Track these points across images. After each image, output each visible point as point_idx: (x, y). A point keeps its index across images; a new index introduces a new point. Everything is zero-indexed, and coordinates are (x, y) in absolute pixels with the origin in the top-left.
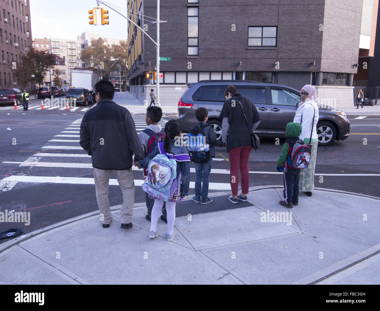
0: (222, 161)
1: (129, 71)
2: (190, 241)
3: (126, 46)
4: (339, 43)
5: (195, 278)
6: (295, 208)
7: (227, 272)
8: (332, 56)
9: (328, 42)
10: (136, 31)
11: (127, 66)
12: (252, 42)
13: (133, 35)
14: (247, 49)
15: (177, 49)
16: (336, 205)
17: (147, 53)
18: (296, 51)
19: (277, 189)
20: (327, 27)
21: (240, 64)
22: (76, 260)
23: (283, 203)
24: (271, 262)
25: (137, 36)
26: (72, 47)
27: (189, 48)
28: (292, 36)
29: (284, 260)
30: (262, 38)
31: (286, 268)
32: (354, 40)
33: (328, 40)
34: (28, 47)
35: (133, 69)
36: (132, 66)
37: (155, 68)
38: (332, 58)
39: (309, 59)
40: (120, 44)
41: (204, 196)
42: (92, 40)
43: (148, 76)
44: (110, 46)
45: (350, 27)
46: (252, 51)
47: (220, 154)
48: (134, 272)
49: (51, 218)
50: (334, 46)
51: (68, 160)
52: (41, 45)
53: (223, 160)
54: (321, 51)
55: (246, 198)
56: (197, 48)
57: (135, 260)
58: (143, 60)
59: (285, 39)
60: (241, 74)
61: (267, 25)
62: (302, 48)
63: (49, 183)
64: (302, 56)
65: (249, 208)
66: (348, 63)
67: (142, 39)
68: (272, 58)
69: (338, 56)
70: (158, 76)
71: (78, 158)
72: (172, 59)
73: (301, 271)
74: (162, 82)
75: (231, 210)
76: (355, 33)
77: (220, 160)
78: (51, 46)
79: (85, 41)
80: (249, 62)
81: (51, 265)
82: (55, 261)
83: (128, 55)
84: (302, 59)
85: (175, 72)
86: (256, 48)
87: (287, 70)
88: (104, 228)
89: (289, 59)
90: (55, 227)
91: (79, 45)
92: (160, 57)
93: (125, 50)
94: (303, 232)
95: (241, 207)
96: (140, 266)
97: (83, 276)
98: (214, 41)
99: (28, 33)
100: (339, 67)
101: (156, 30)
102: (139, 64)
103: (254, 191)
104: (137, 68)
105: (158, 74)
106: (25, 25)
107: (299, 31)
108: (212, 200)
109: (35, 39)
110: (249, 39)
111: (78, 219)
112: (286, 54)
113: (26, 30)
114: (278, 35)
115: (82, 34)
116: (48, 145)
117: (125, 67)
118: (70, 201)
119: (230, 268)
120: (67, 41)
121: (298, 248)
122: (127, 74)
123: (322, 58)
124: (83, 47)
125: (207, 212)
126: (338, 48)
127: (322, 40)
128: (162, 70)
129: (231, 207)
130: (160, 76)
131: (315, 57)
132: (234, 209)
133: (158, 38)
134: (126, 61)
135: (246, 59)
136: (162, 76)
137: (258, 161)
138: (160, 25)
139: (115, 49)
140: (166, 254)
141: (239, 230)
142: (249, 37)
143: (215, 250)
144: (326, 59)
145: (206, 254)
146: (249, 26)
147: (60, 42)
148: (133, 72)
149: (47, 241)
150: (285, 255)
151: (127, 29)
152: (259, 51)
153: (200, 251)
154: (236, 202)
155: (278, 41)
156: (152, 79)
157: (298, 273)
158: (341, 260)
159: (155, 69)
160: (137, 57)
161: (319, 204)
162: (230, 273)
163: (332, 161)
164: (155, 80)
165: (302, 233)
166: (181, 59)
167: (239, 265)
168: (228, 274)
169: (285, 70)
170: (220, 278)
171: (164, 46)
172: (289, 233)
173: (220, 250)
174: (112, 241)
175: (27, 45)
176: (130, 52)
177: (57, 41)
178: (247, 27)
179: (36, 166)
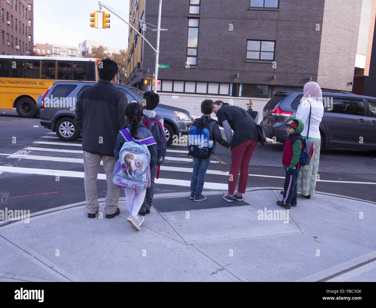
0: (217, 164)
1: (128, 79)
2: (181, 235)
3: (126, 55)
4: (336, 60)
5: (185, 272)
6: (293, 209)
7: (221, 268)
8: (328, 73)
9: (325, 59)
10: (137, 40)
11: (125, 74)
12: (250, 56)
13: (133, 44)
14: (245, 62)
15: (176, 58)
16: (336, 208)
17: (146, 60)
18: (293, 66)
19: (274, 191)
20: (325, 44)
21: (237, 76)
22: (55, 248)
23: (281, 203)
24: (270, 259)
25: (137, 44)
26: (73, 54)
27: (188, 58)
28: (290, 51)
29: (283, 258)
30: (260, 51)
31: (286, 266)
32: (350, 59)
33: (325, 57)
34: (29, 51)
35: (132, 77)
36: (131, 74)
37: (154, 74)
38: (328, 74)
39: (306, 74)
40: (120, 53)
41: (198, 193)
42: (93, 48)
43: (146, 82)
44: (110, 55)
45: (347, 45)
46: (250, 63)
47: (215, 157)
48: (118, 263)
49: (33, 207)
50: (330, 63)
51: (59, 154)
52: (42, 50)
53: (218, 162)
54: (318, 67)
55: (241, 197)
56: (195, 58)
57: (120, 251)
58: (142, 68)
59: (282, 54)
60: (238, 86)
61: (265, 39)
62: (299, 63)
63: (36, 174)
64: (299, 71)
65: (244, 207)
66: (343, 81)
67: (142, 47)
68: (269, 72)
69: (334, 73)
70: (156, 83)
71: (69, 153)
72: (171, 67)
73: (302, 270)
74: (160, 90)
75: (226, 208)
76: (351, 52)
77: (215, 162)
78: (52, 51)
79: (85, 49)
80: (247, 74)
81: (26, 252)
82: (32, 248)
83: (127, 64)
84: (298, 74)
85: (173, 81)
86: (254, 61)
87: (284, 85)
88: (89, 219)
89: (286, 73)
90: (36, 214)
91: (80, 52)
92: (158, 65)
93: (124, 60)
94: (302, 231)
95: (236, 206)
96: (125, 257)
97: (60, 265)
98: (214, 52)
99: (30, 37)
100: (335, 84)
101: (156, 38)
102: (138, 72)
103: (250, 191)
104: (135, 76)
105: (156, 81)
106: (28, 28)
107: (296, 47)
108: (206, 198)
109: (36, 44)
110: (247, 52)
111: (63, 208)
112: (283, 69)
113: (28, 34)
114: (276, 50)
115: (83, 42)
116: (40, 141)
117: (124, 75)
118: (56, 192)
119: (224, 263)
120: (68, 48)
121: (298, 246)
122: (125, 83)
123: (318, 74)
124: (83, 54)
125: (201, 209)
126: (334, 66)
127: (319, 56)
128: (160, 78)
129: (226, 205)
130: (158, 83)
131: (311, 72)
132: (229, 207)
133: (158, 45)
134: (125, 69)
135: (244, 71)
136: (160, 83)
137: (253, 165)
138: (160, 33)
139: (115, 57)
140: (154, 246)
141: (234, 227)
142: (247, 50)
143: (208, 245)
144: (321, 75)
145: (198, 249)
146: (248, 40)
147: (61, 48)
148: (131, 80)
149: (26, 228)
150: (284, 253)
151: (128, 38)
152: (257, 64)
153: (192, 245)
154: (231, 201)
155: (276, 56)
156: (149, 86)
157: (299, 272)
158: (345, 261)
159: (154, 76)
160: (136, 65)
161: (318, 207)
162: (224, 269)
163: (329, 169)
164: (153, 87)
165: (302, 233)
166: (179, 68)
167: (234, 261)
168: (222, 270)
169: (281, 84)
170: (213, 273)
171: (163, 55)
172: (288, 232)
173: (213, 245)
174: (96, 231)
175: (28, 48)
176: (129, 61)
177: (58, 47)
178: (246, 40)
179: (25, 158)
